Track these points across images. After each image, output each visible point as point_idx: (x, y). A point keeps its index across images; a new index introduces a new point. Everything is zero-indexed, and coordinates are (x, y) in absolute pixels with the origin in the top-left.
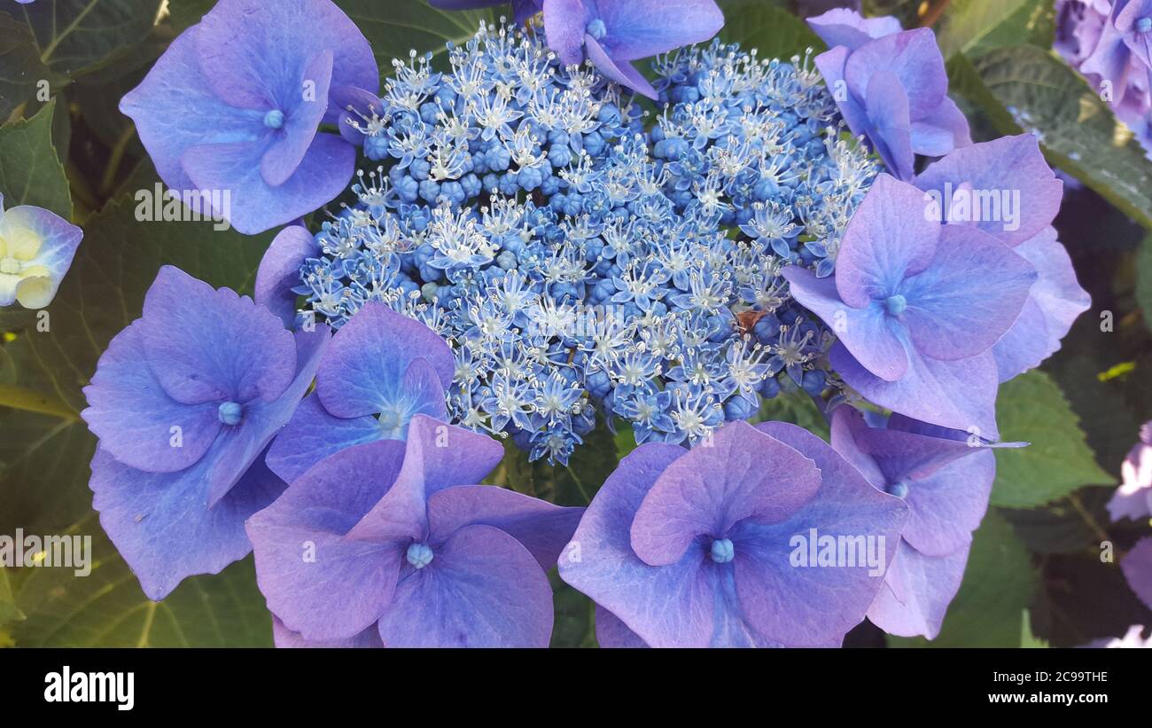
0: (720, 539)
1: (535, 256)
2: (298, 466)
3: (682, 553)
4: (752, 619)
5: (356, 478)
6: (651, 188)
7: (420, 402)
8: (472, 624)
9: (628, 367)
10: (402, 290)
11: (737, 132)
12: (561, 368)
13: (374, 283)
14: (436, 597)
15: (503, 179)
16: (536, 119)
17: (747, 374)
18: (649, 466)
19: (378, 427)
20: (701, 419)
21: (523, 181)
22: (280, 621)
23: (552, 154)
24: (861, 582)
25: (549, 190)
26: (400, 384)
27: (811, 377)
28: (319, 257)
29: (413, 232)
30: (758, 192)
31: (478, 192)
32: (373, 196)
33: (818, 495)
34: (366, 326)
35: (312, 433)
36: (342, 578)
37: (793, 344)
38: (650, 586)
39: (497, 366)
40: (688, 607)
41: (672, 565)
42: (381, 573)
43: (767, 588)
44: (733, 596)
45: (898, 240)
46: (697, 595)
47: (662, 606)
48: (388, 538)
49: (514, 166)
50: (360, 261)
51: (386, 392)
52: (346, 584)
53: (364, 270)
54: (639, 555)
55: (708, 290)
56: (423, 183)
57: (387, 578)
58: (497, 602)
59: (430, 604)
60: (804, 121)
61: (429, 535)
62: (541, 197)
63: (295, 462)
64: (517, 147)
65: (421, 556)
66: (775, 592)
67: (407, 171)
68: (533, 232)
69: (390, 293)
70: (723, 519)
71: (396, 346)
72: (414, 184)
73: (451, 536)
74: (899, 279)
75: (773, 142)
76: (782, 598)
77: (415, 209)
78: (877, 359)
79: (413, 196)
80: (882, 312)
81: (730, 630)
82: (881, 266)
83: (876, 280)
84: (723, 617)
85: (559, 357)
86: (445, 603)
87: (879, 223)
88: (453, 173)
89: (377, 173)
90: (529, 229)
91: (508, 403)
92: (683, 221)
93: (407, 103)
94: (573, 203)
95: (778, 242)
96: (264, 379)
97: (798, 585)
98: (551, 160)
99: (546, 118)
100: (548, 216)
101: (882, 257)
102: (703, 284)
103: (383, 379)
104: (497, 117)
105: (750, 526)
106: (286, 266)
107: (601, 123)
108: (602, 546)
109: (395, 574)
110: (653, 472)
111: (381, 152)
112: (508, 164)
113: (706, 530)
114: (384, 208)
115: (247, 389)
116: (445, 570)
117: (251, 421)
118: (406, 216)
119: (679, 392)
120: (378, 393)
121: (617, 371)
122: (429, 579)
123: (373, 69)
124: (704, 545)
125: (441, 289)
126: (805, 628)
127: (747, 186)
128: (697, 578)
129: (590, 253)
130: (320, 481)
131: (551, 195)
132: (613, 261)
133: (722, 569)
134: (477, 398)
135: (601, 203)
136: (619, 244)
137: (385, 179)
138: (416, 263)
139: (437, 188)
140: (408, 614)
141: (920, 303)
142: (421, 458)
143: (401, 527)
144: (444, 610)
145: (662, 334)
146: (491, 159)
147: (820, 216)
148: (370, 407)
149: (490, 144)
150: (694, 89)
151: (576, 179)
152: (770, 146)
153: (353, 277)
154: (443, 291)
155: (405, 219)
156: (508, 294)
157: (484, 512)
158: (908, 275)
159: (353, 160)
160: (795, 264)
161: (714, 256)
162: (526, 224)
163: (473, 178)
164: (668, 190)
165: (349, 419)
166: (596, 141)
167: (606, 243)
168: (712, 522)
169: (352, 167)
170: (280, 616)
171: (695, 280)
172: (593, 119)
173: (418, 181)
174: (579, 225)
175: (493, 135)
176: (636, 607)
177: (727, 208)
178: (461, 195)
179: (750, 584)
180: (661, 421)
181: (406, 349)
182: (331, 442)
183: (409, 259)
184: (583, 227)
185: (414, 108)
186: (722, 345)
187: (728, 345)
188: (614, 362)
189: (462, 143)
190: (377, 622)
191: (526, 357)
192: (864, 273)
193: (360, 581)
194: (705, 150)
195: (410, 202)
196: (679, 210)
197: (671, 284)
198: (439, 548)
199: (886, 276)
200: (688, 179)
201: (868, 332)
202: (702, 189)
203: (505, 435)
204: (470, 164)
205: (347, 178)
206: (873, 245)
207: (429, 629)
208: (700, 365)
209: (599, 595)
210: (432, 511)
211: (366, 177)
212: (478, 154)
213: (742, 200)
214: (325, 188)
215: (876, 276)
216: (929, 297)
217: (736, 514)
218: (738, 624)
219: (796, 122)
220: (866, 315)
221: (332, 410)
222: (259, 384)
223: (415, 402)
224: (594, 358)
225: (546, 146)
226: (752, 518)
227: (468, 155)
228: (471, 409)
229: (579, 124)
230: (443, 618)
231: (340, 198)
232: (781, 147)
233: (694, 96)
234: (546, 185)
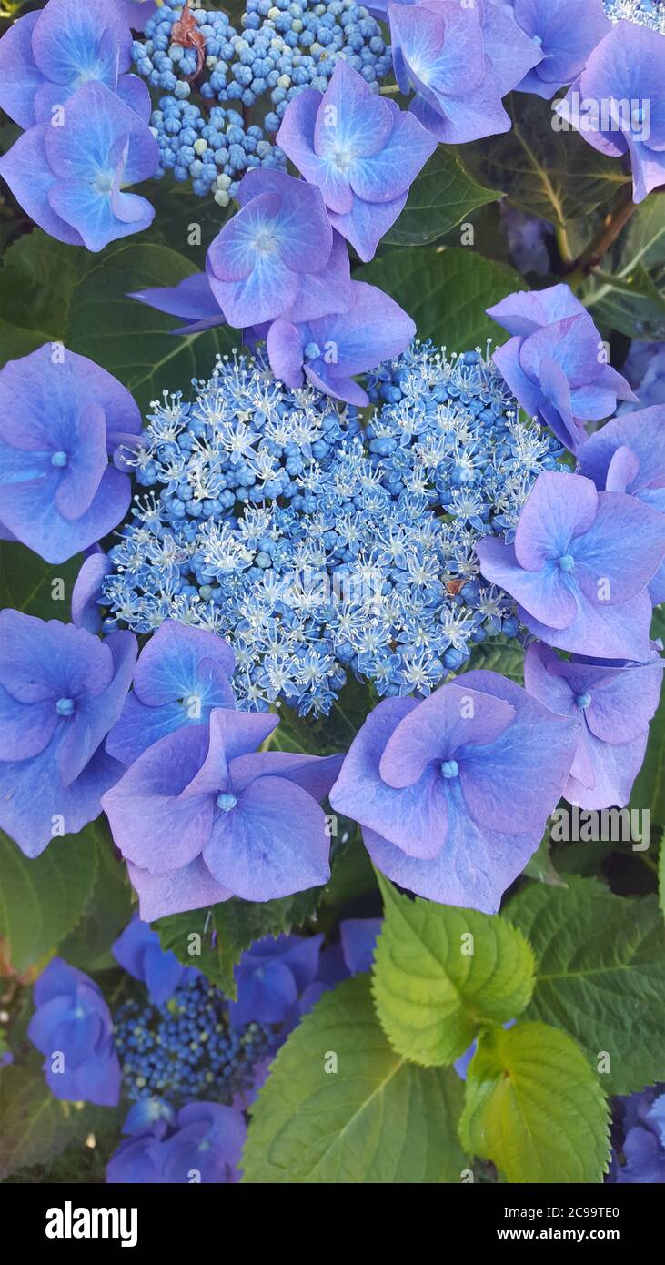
0: (447, 761)
1: (285, 554)
2: (128, 748)
3: (420, 776)
4: (476, 816)
5: (174, 754)
6: (371, 483)
7: (213, 689)
8: (271, 846)
9: (366, 637)
10: (184, 597)
11: (434, 427)
12: (314, 642)
13: (162, 592)
14: (242, 829)
15: (252, 492)
16: (272, 438)
17: (457, 632)
18: (389, 716)
19: (182, 709)
20: (425, 672)
21: (268, 493)
22: (133, 864)
23: (288, 467)
24: (551, 783)
25: (289, 495)
26: (195, 675)
27: (508, 624)
28: (116, 574)
29: (186, 544)
30: (454, 479)
31: (232, 504)
32: (150, 516)
33: (515, 721)
34: (165, 639)
35: (135, 721)
36: (172, 826)
37: (492, 601)
38: (398, 804)
39: (266, 648)
40: (428, 813)
41: (414, 786)
42: (200, 818)
43: (484, 793)
44: (461, 800)
45: (563, 516)
46: (435, 804)
47: (409, 817)
48: (203, 793)
49: (259, 481)
50: (149, 574)
51: (186, 682)
52: (176, 830)
53: (152, 581)
54: (388, 783)
55: (422, 568)
56: (189, 503)
57: (204, 821)
58: (288, 828)
59: (238, 835)
60: (489, 406)
61: (230, 787)
62: (284, 501)
63: (126, 745)
64: (260, 466)
65: (228, 802)
66: (491, 795)
67: (175, 496)
68: (281, 532)
69: (176, 600)
70: (448, 748)
71: (189, 649)
72: (181, 506)
73: (248, 785)
74: (568, 541)
75: (464, 431)
76: (497, 799)
77: (184, 525)
78: (552, 612)
79: (181, 514)
80: (556, 569)
81: (462, 826)
82: (552, 536)
83: (548, 547)
84: (455, 816)
85: (312, 634)
86: (249, 833)
87: (546, 506)
88: (212, 493)
89: (150, 496)
90: (278, 529)
91: (277, 679)
92: (398, 509)
93: (167, 437)
94: (310, 502)
95: (473, 519)
96: (89, 680)
97: (507, 789)
98: (288, 472)
99: (280, 436)
100: (291, 516)
101: (551, 530)
102: (417, 564)
103: (182, 673)
104: (241, 442)
105: (469, 748)
106: (91, 587)
107: (324, 432)
108: (360, 780)
109: (210, 817)
110: (393, 720)
111: (151, 480)
112: (254, 480)
113: (436, 756)
114: (159, 523)
115: (77, 687)
116: (246, 809)
117: (83, 713)
118: (179, 531)
119: (406, 653)
120: (179, 684)
121: (358, 641)
122: (235, 817)
123: (134, 410)
124: (437, 766)
125: (215, 591)
126: (513, 820)
127: (446, 473)
128: (433, 791)
129: (328, 544)
130: (149, 762)
131: (292, 497)
132: (347, 547)
133: (451, 782)
134: (254, 677)
135: (331, 502)
136: (350, 534)
137: (158, 502)
138: (193, 571)
139: (201, 505)
140: (223, 845)
141: (585, 559)
142: (220, 738)
143: (212, 786)
144: (249, 838)
145: (389, 608)
146: (240, 478)
147: (504, 494)
148: (175, 695)
149: (239, 466)
150: (397, 390)
151: (311, 482)
152: (463, 435)
153: (145, 589)
154: (216, 593)
155: (178, 534)
156: (267, 589)
157: (270, 768)
158: (574, 537)
159: (129, 486)
160: (488, 535)
161: (423, 537)
162: (274, 526)
163: (228, 493)
164: (384, 483)
165: (160, 707)
166: (322, 448)
167: (339, 535)
168: (439, 750)
169: (129, 494)
170: (132, 859)
171: (410, 561)
172: (319, 429)
173: (185, 501)
174: (316, 522)
175: (240, 458)
176: (389, 821)
177: (432, 494)
178: (220, 509)
179: (473, 790)
180: (396, 676)
181: (197, 650)
182: (149, 726)
183: (186, 567)
184: (319, 523)
185: (172, 440)
186: (437, 610)
187: (442, 609)
188: (355, 636)
189: (216, 467)
190: (201, 853)
191: (288, 639)
192: (539, 544)
193: (185, 827)
194: (408, 447)
195: (181, 519)
196: (395, 498)
197: (392, 565)
198: (239, 794)
199: (556, 543)
200: (398, 472)
201: (545, 591)
202: (410, 481)
203: (279, 704)
204: (224, 483)
205: (128, 503)
206: (542, 522)
207: (240, 854)
208: (421, 630)
209: (361, 818)
210: (232, 771)
211: (142, 500)
212: (230, 473)
213: (443, 485)
214: (110, 515)
215: (548, 544)
216: (592, 553)
217: (455, 743)
218: (466, 820)
219: (482, 408)
220: (542, 576)
221: (147, 702)
222: (85, 684)
223: (209, 688)
224: (339, 633)
225: (283, 461)
226: (469, 743)
227: (221, 476)
228: (251, 687)
229: (307, 436)
230: (249, 844)
231: (123, 522)
232: (470, 434)
233: (398, 396)
234: (287, 491)
